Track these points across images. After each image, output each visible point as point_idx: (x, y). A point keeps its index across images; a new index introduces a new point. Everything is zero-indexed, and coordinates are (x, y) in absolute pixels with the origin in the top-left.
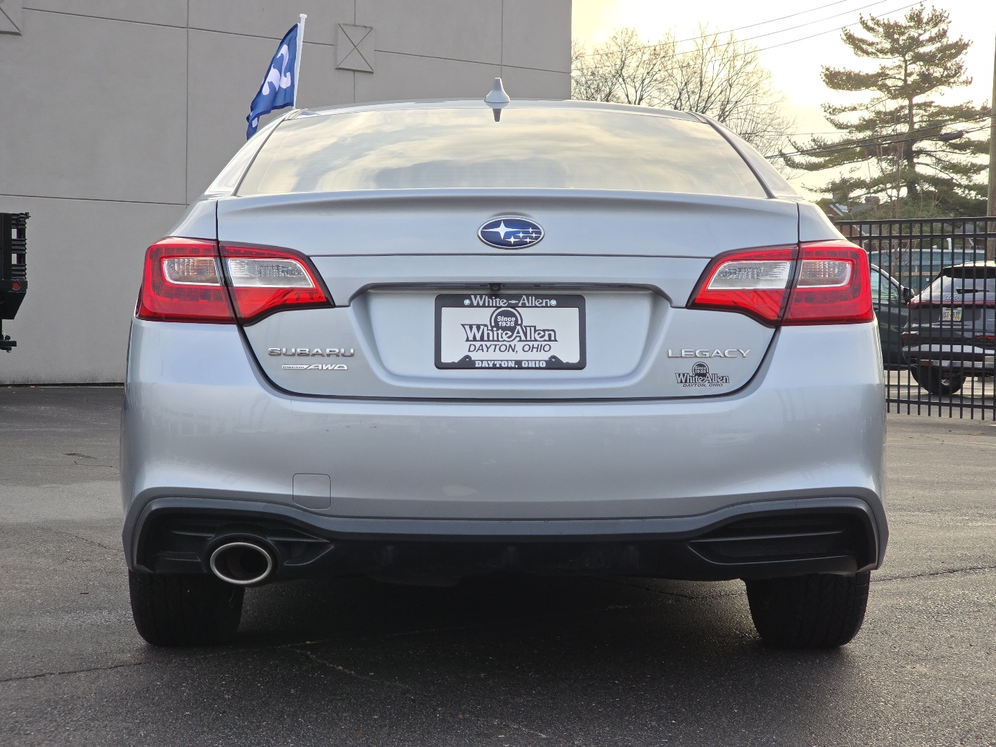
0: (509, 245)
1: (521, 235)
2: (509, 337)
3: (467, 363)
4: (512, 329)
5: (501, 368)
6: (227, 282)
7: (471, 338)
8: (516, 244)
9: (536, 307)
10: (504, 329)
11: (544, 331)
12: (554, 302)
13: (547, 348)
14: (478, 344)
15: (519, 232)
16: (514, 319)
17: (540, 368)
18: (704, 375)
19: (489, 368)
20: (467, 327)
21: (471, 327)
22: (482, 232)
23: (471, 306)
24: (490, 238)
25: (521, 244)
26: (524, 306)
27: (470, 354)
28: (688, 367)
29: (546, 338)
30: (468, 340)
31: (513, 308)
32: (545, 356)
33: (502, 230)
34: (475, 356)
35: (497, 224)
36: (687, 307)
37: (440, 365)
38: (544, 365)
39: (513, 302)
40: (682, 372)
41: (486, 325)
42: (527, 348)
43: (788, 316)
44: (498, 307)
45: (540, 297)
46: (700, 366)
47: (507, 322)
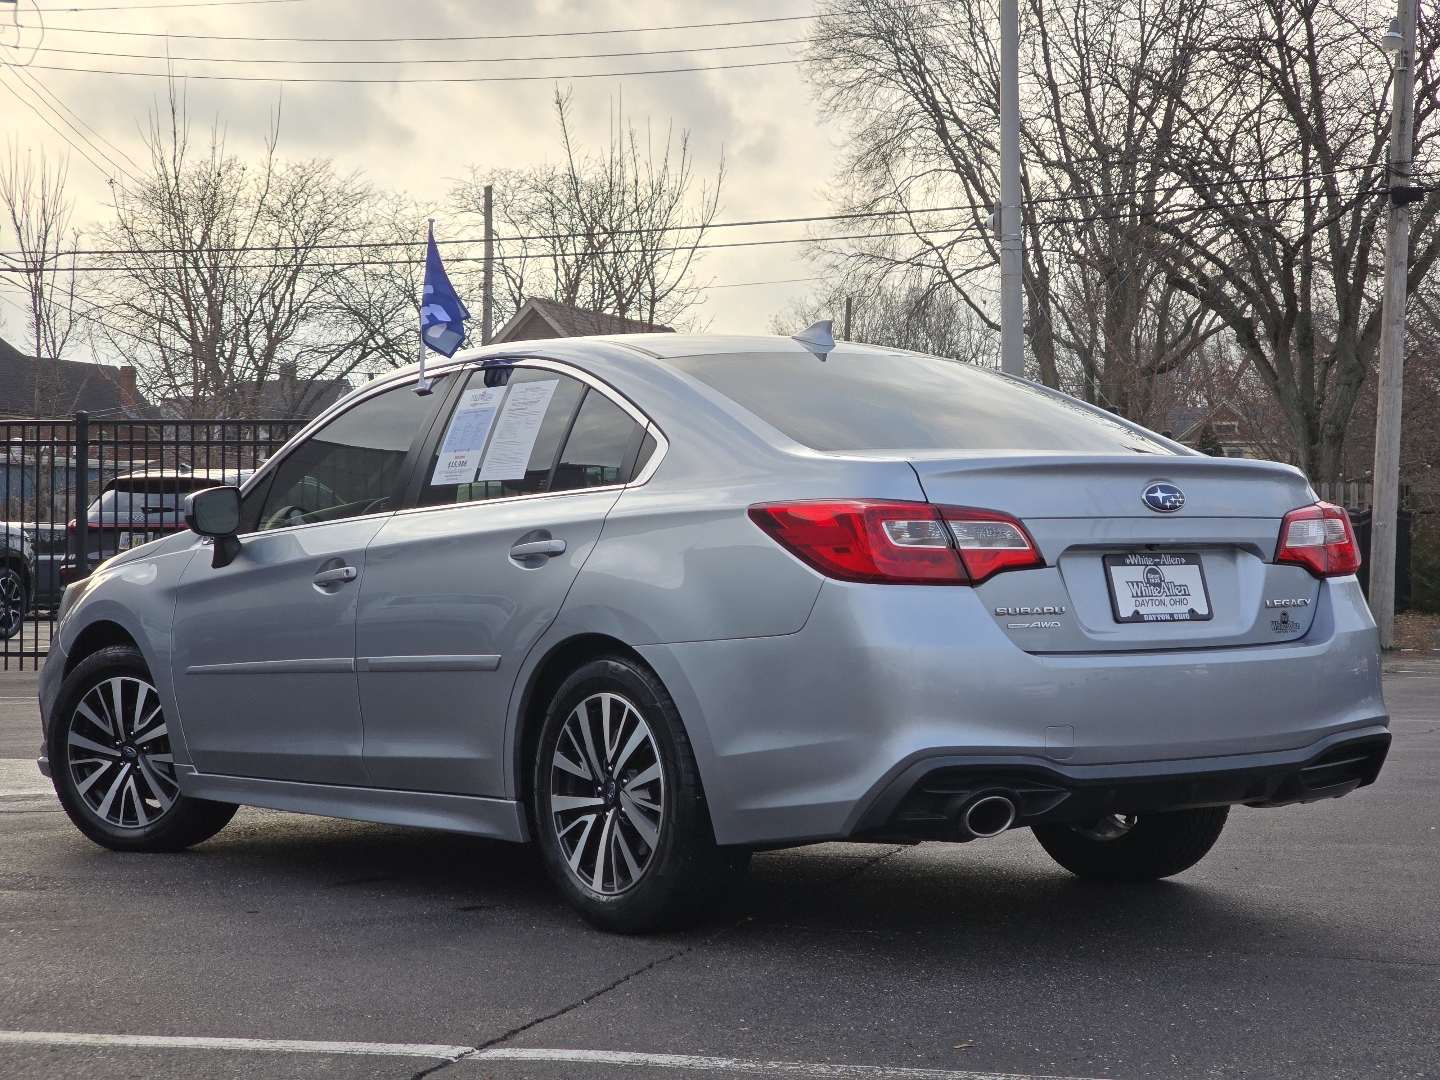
0: (1166, 508)
1: (1173, 499)
2: (1159, 593)
3: (1137, 618)
4: (1159, 585)
5: (1162, 621)
6: (953, 544)
7: (1135, 594)
8: (1171, 508)
9: (1172, 565)
10: (1155, 585)
11: (1180, 586)
12: (1182, 560)
13: (1185, 602)
14: (1140, 599)
15: (1170, 497)
16: (1159, 576)
18: (1286, 622)
19: (1153, 621)
20: (1130, 584)
22: (1147, 497)
23: (1130, 564)
24: (1154, 504)
25: (1175, 507)
26: (1164, 564)
27: (1137, 608)
28: (1277, 616)
29: (1183, 592)
30: (1133, 596)
31: (1157, 566)
32: (1185, 609)
33: (1160, 495)
34: (1142, 610)
35: (1153, 490)
36: (1274, 563)
37: (1117, 619)
38: (1187, 618)
39: (1156, 560)
40: (1274, 620)
41: (1141, 582)
42: (1172, 602)
44: (1147, 565)
45: (1173, 555)
46: (1284, 614)
47: (1154, 579)
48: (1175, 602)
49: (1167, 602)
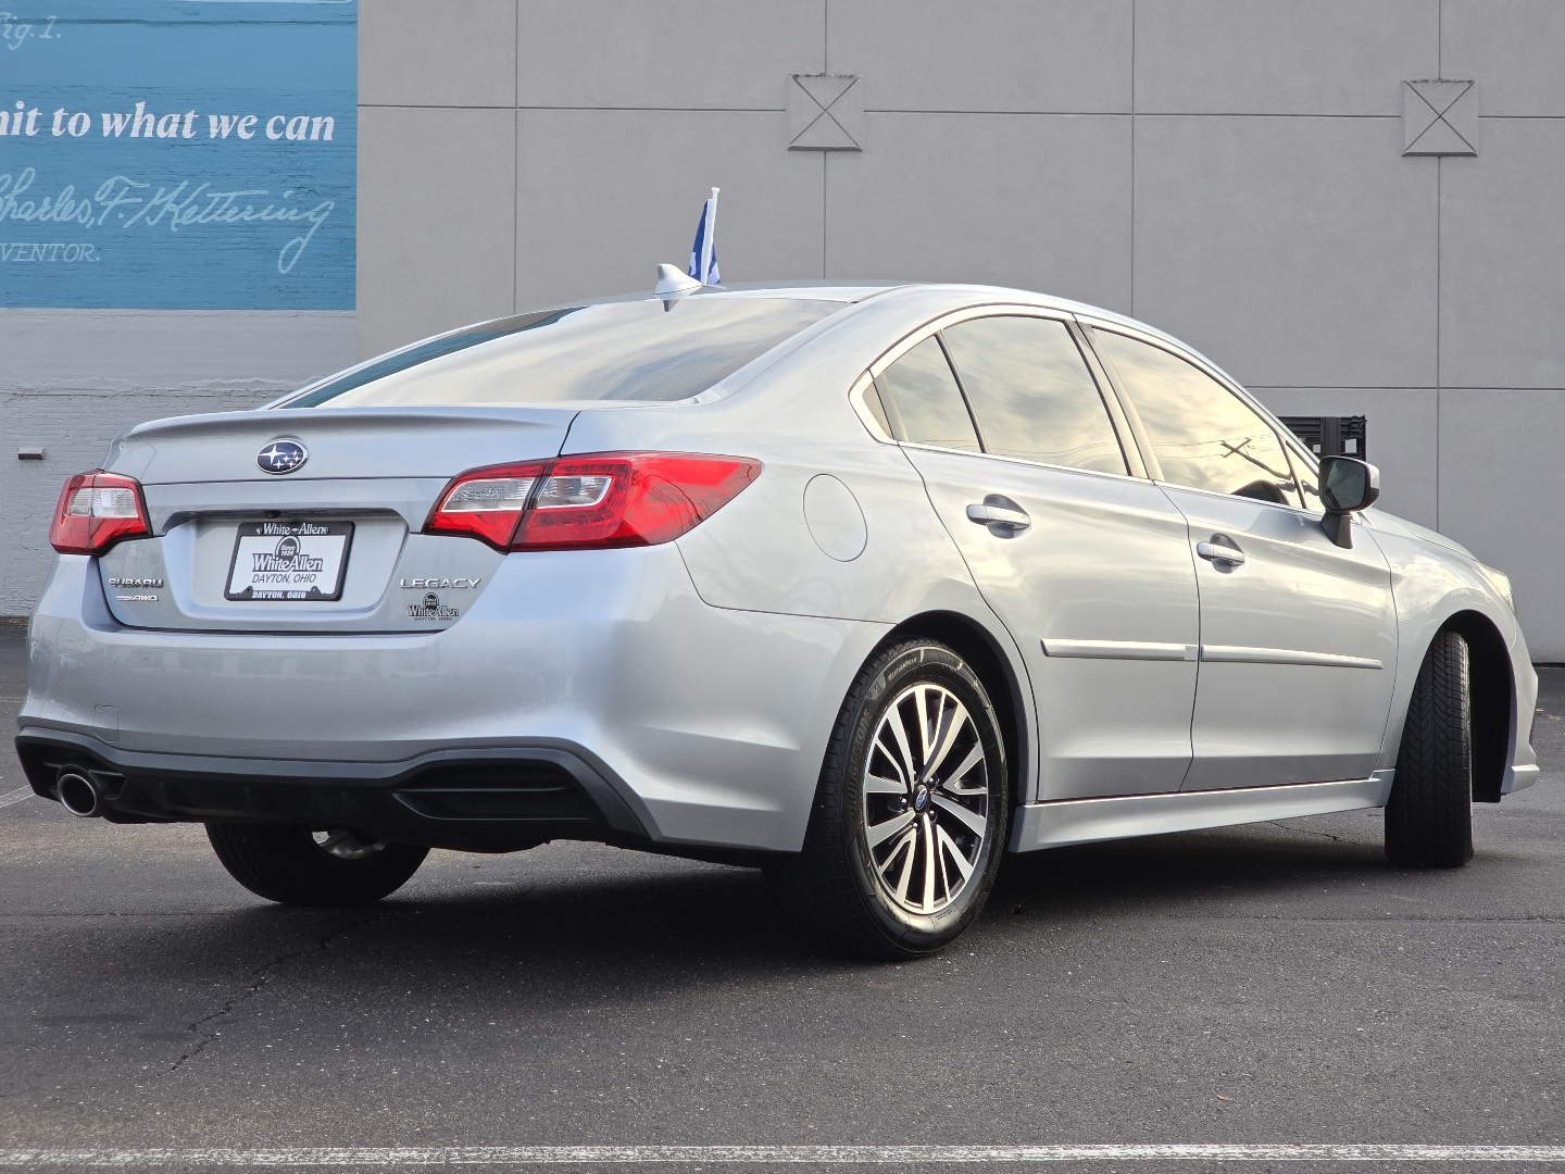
0: (277, 470)
2: (286, 567)
3: (247, 595)
4: (291, 559)
5: (272, 599)
6: (92, 513)
7: (257, 568)
8: (282, 468)
9: (312, 535)
10: (285, 558)
11: (314, 560)
12: (324, 530)
13: (312, 579)
14: (261, 574)
15: (284, 456)
16: (293, 548)
17: (301, 600)
18: (434, 608)
19: (262, 599)
20: (257, 557)
21: (260, 555)
22: (259, 457)
23: (262, 534)
25: (285, 468)
26: (303, 534)
27: (252, 585)
28: (419, 598)
29: (315, 567)
30: (254, 570)
31: (296, 536)
32: (308, 587)
33: (273, 454)
34: (257, 587)
35: (269, 449)
36: (423, 532)
37: (227, 597)
38: (304, 597)
39: (295, 530)
40: (413, 604)
41: (271, 555)
42: (297, 578)
43: (519, 540)
44: (285, 536)
45: (316, 524)
46: (431, 597)
47: (288, 551)
48: (300, 580)
49: (291, 579)
